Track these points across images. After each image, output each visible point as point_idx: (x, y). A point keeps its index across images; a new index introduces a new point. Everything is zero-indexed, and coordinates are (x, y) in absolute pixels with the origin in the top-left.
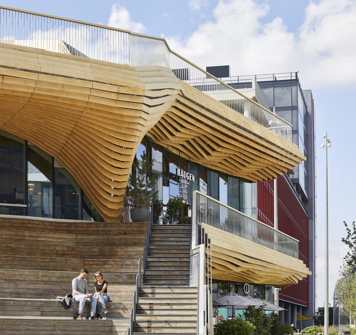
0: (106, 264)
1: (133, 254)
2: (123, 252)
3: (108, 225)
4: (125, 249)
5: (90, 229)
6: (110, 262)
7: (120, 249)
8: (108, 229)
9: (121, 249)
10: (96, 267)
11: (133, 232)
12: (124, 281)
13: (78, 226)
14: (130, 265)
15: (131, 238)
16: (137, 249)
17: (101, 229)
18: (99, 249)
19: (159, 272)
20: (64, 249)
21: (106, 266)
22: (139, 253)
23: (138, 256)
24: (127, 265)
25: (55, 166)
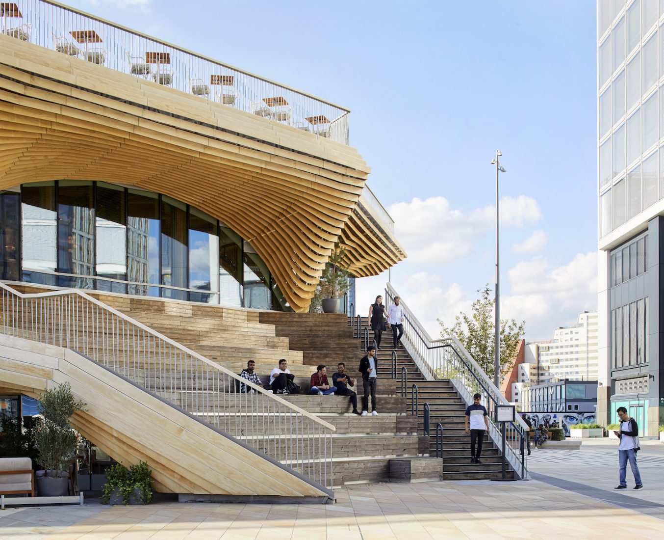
0: (327, 357)
1: (346, 346)
2: (336, 344)
3: (304, 316)
4: (338, 341)
5: (283, 320)
6: (331, 355)
7: (332, 341)
8: (304, 320)
9: (334, 341)
10: (316, 360)
11: (330, 324)
12: (357, 375)
13: (270, 316)
14: (352, 358)
15: (335, 330)
16: (350, 342)
17: (295, 320)
18: (310, 341)
19: (382, 365)
20: (275, 341)
21: (327, 359)
22: (352, 346)
23: (351, 349)
24: (349, 358)
25: (245, 251)
